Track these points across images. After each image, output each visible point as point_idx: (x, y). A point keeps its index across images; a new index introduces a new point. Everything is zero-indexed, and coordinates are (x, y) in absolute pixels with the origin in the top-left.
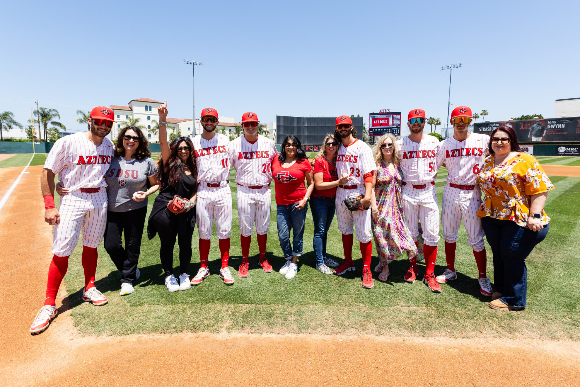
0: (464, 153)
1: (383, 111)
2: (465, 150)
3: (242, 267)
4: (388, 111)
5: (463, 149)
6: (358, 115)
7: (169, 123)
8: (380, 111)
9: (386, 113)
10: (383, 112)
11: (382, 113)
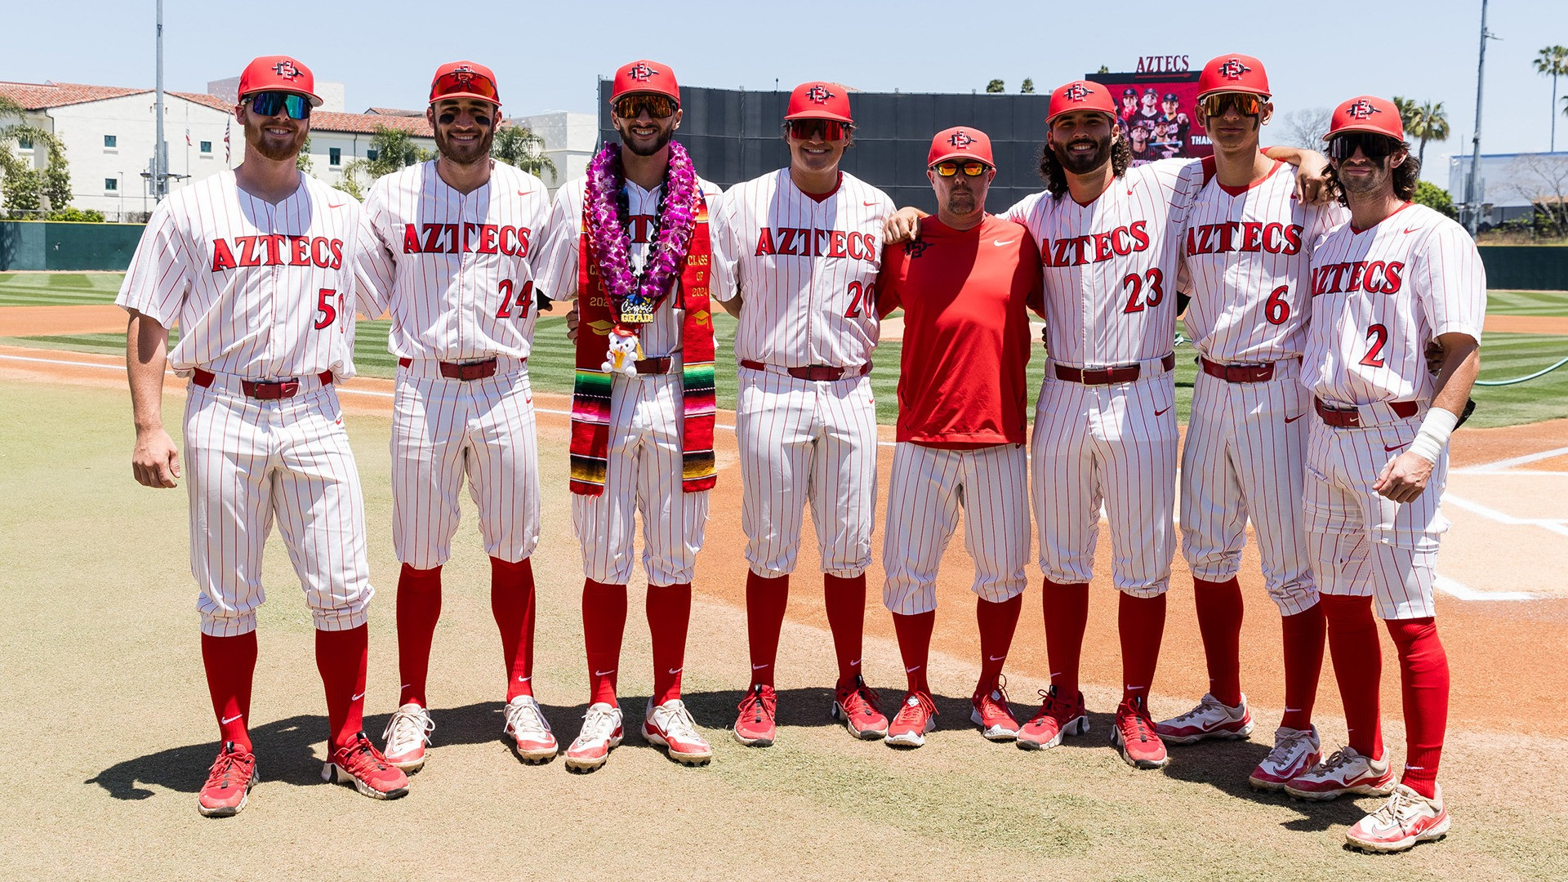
0: (1238, 240)
1: (1155, 62)
2: (1242, 228)
3: (749, 708)
4: (1180, 66)
5: (1236, 225)
6: (1027, 82)
7: (27, 110)
8: (1141, 61)
9: (1168, 72)
10: (1154, 68)
11: (1150, 73)
